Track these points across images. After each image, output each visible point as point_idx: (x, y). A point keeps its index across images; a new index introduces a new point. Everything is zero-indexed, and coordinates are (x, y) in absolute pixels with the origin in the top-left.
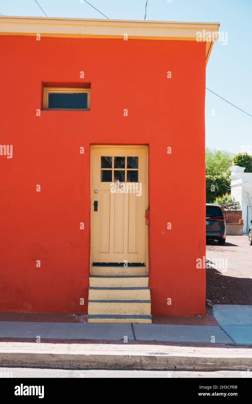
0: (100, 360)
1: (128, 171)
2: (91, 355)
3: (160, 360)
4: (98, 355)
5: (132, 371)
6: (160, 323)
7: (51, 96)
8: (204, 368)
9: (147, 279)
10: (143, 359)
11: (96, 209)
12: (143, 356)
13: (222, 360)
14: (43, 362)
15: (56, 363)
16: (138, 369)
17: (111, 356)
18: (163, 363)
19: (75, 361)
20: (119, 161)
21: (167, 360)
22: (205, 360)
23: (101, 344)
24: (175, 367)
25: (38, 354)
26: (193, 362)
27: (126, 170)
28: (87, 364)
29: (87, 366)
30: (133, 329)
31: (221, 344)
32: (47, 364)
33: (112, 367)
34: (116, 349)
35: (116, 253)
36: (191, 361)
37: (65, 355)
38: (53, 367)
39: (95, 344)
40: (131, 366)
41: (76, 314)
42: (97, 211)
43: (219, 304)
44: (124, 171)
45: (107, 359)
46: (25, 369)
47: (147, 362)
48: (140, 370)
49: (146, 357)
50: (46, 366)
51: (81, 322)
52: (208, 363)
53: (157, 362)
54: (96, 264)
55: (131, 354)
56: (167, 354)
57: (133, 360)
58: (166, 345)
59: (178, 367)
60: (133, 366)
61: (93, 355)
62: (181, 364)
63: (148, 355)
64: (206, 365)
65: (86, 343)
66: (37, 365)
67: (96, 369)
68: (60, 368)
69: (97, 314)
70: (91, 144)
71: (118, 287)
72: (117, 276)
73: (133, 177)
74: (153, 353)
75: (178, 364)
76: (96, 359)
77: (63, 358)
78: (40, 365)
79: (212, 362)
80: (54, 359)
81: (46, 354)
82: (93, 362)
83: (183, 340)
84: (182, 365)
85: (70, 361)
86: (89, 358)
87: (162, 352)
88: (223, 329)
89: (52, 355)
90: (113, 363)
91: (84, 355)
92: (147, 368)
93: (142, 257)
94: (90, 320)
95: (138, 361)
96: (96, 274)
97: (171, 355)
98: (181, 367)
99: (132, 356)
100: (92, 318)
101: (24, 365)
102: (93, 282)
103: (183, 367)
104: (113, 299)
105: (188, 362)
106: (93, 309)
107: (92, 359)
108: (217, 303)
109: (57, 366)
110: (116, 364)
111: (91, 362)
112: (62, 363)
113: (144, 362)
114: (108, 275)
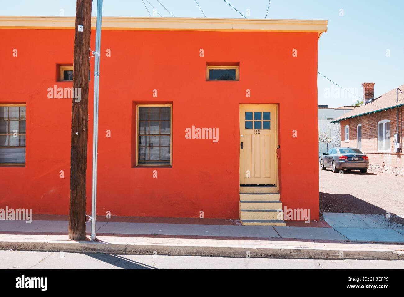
0: (263, 252)
1: (263, 122)
3: (304, 252)
4: (261, 249)
5: (285, 259)
6: (292, 226)
7: (211, 71)
8: (334, 257)
9: (279, 195)
10: (292, 251)
11: (242, 148)
12: (292, 249)
13: (346, 252)
14: (224, 253)
15: (233, 254)
16: (289, 258)
18: (305, 254)
20: (258, 115)
21: (308, 252)
23: (260, 241)
24: (314, 257)
25: (221, 248)
26: (326, 253)
27: (262, 121)
29: (254, 256)
30: (275, 230)
31: (341, 241)
32: (227, 254)
33: (271, 257)
34: (272, 244)
35: (256, 177)
36: (325, 253)
37: (239, 248)
38: (231, 256)
39: (256, 241)
40: (284, 256)
41: (231, 219)
42: (243, 149)
43: (326, 212)
44: (261, 122)
45: (268, 251)
46: (213, 257)
47: (295, 253)
48: (291, 258)
49: (294, 250)
50: (226, 255)
51: (237, 225)
53: (301, 253)
54: (243, 185)
55: (283, 247)
56: (307, 248)
57: (285, 252)
58: (304, 241)
59: (316, 257)
60: (285, 256)
61: (258, 248)
63: (295, 248)
64: (335, 255)
65: (250, 240)
66: (220, 255)
67: (260, 258)
68: (236, 257)
69: (247, 219)
70: (240, 104)
71: (259, 201)
72: (257, 194)
73: (267, 126)
74: (298, 247)
75: (316, 255)
76: (260, 251)
77: (237, 250)
78: (222, 255)
81: (226, 248)
82: (258, 253)
83: (314, 238)
84: (319, 255)
86: (255, 250)
87: (304, 246)
88: (336, 230)
89: (230, 248)
90: (272, 254)
92: (295, 258)
93: (273, 180)
94: (244, 224)
95: (289, 252)
96: (243, 192)
97: (310, 248)
98: (318, 257)
99: (285, 249)
100: (245, 222)
101: (212, 255)
102: (242, 197)
103: (319, 257)
104: (257, 209)
105: (323, 253)
106: (244, 216)
107: (257, 251)
108: (324, 212)
109: (234, 256)
110: (274, 255)
112: (237, 254)
113: (293, 253)
114: (251, 192)
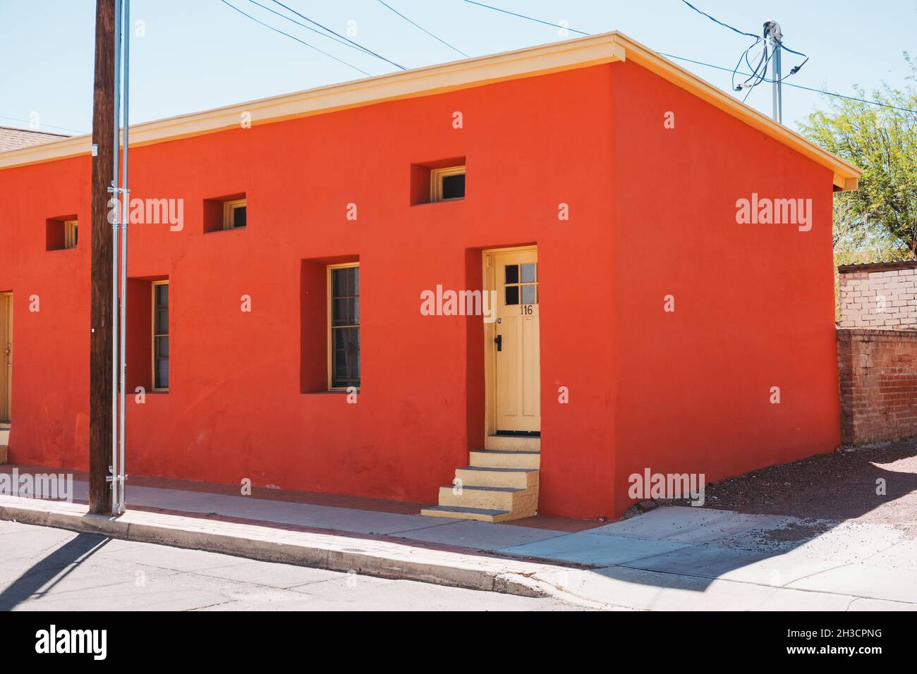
2: (283, 545)
17: (301, 547)
18: (348, 562)
19: (267, 551)
22: (393, 563)
28: (277, 555)
33: (300, 562)
42: (500, 350)
52: (395, 568)
54: (500, 433)
60: (319, 563)
62: (366, 566)
69: (448, 505)
72: (515, 452)
75: (363, 566)
79: (399, 567)
80: (250, 546)
85: (263, 549)
91: (276, 544)
94: (424, 512)
95: (325, 556)
102: (475, 458)
106: (444, 497)
111: (281, 553)
113: (331, 558)
